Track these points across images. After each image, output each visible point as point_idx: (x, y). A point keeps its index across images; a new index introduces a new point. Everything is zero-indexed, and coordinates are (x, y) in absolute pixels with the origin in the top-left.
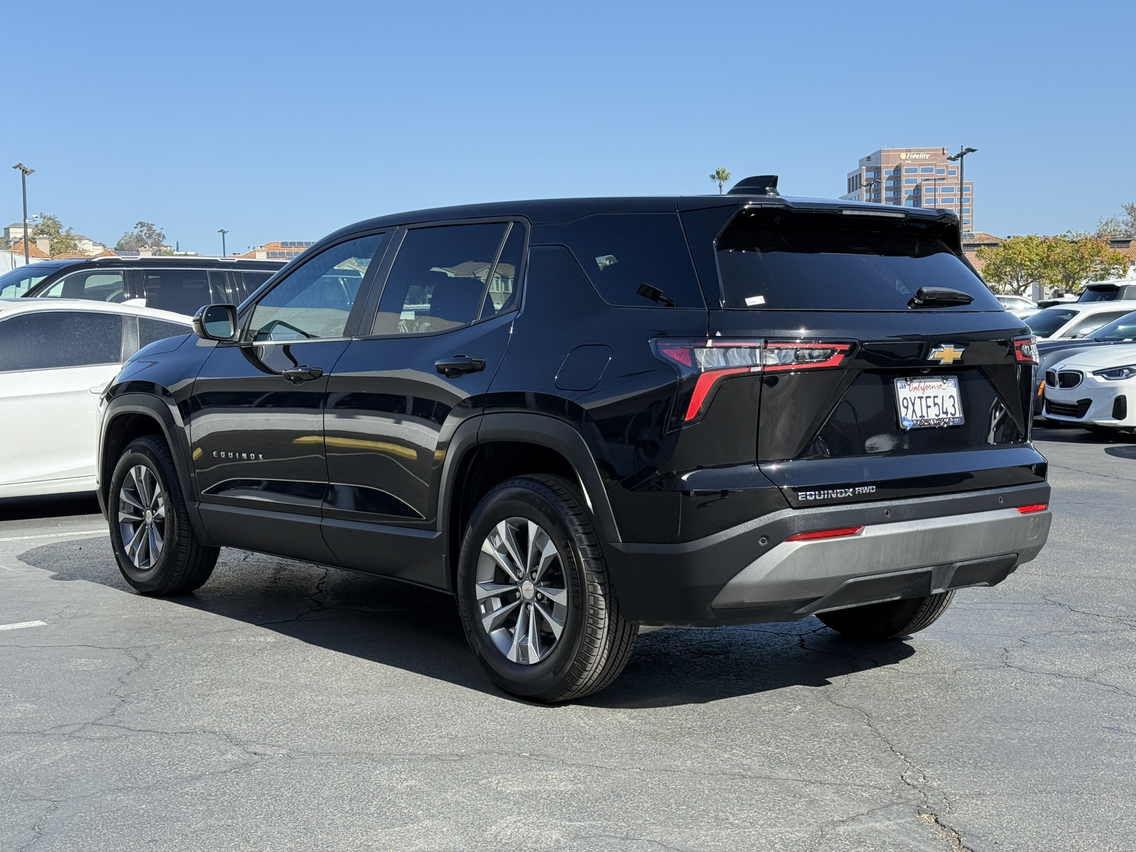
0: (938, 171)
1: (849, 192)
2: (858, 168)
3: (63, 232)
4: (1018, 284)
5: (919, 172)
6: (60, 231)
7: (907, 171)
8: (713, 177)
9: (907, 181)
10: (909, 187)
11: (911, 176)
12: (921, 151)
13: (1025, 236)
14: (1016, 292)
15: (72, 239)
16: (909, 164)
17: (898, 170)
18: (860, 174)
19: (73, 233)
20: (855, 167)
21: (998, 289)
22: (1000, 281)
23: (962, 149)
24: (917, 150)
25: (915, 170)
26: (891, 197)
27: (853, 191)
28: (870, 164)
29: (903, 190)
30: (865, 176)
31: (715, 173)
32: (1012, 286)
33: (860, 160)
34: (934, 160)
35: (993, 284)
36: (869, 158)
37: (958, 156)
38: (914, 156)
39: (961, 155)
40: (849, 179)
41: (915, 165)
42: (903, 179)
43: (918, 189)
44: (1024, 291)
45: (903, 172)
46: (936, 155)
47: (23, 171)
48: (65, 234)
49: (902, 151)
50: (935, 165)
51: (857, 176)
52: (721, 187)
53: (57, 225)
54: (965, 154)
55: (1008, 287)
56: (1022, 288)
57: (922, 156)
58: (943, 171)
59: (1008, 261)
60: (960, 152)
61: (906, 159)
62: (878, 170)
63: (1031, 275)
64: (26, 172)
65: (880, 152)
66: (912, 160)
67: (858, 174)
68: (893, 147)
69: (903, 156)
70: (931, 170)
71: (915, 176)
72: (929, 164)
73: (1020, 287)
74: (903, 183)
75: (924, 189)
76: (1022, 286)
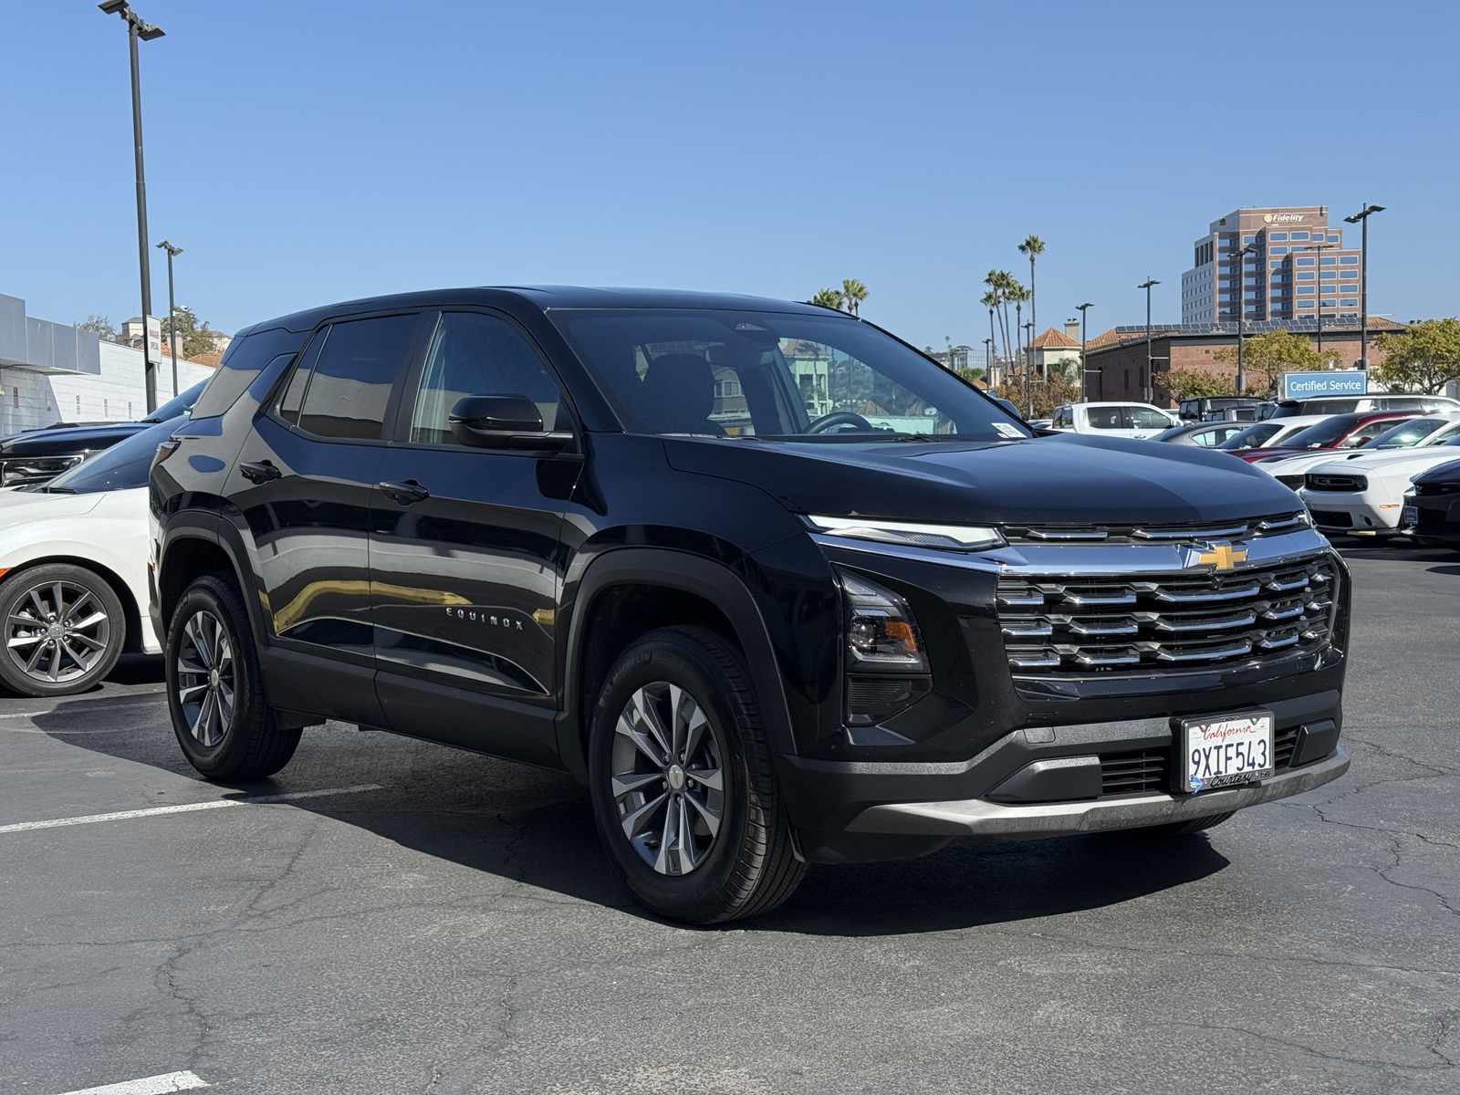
0: (1315, 237)
1: (1197, 265)
2: (1209, 234)
3: (198, 327)
4: (1431, 382)
5: (1289, 239)
6: (195, 326)
7: (1274, 237)
8: (1022, 248)
9: (1274, 251)
10: (1276, 258)
11: (1278, 245)
12: (1292, 211)
13: (1441, 320)
14: (1429, 392)
15: (210, 337)
16: (1276, 229)
17: (1261, 236)
18: (1212, 243)
19: (210, 329)
20: (1205, 233)
21: (1403, 389)
22: (1407, 378)
23: (1365, 208)
24: (1287, 210)
25: (1284, 237)
26: (1252, 272)
27: (1202, 264)
28: (1225, 229)
29: (1269, 262)
30: (1218, 244)
31: (1024, 244)
32: (1422, 384)
33: (1211, 225)
34: (1310, 222)
35: (1397, 383)
36: (1223, 221)
37: (1359, 216)
38: (1283, 219)
39: (1364, 215)
40: (1197, 249)
41: (1284, 229)
42: (1269, 248)
43: (1288, 261)
44: (1438, 391)
45: (1269, 239)
46: (1311, 216)
47: (169, 250)
48: (200, 330)
49: (1267, 212)
50: (1310, 229)
51: (1207, 245)
52: (1032, 261)
53: (190, 319)
54: (1369, 213)
55: (1417, 387)
56: (1436, 388)
57: (1293, 218)
58: (1320, 237)
59: (1418, 353)
60: (1361, 212)
61: (1272, 222)
62: (1235, 237)
63: (1447, 371)
64: (173, 252)
65: (1238, 212)
66: (1281, 223)
67: (1208, 242)
68: (1254, 207)
69: (1268, 218)
70: (1305, 236)
71: (1285, 243)
72: (1303, 229)
73: (1432, 386)
74: (1269, 254)
75: (1295, 261)
76: (1435, 385)
